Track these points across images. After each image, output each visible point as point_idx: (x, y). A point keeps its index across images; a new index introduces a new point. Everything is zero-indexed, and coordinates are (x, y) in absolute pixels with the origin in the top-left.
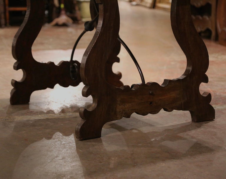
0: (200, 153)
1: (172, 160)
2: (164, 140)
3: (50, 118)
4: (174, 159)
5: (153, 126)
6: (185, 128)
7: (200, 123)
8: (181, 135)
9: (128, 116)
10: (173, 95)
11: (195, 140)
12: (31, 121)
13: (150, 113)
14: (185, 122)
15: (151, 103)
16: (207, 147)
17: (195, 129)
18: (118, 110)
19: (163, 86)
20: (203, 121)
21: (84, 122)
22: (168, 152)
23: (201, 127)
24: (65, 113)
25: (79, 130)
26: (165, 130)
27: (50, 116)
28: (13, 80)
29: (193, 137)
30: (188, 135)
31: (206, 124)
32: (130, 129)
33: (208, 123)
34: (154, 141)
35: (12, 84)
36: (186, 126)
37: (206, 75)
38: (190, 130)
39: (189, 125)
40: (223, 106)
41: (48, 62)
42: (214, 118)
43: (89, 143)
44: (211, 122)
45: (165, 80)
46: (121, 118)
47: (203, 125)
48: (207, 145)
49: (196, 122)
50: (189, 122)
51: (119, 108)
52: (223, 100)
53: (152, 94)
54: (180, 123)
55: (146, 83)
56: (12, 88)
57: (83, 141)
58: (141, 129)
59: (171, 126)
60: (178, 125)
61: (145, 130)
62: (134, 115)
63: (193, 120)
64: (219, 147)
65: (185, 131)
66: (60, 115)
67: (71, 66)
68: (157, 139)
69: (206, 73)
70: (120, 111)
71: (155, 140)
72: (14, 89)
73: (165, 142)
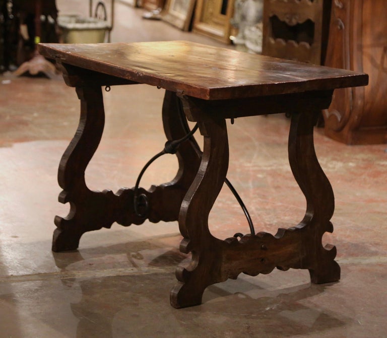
0: (330, 327)
1: (298, 335)
2: (281, 309)
3: (121, 274)
4: (299, 334)
5: (262, 289)
6: (304, 292)
7: (322, 285)
8: (301, 302)
9: (235, 277)
10: (290, 249)
11: (319, 310)
12: (99, 279)
13: (261, 273)
14: (302, 283)
15: (262, 260)
16: (336, 320)
17: (317, 294)
18: (223, 269)
19: (278, 237)
20: (325, 283)
21: (182, 285)
22: (291, 326)
23: (324, 291)
24: (138, 267)
25: (176, 295)
26: (280, 295)
27: (120, 271)
28: (57, 216)
29: (316, 306)
30: (309, 302)
31: (330, 287)
32: (235, 294)
33: (332, 285)
34: (269, 310)
35: (56, 223)
36: (305, 289)
37: (330, 222)
38: (311, 296)
39: (308, 288)
40: (348, 259)
41: (104, 191)
42: (339, 279)
43: (189, 313)
44: (336, 284)
45: (279, 230)
46: (226, 280)
47: (326, 288)
48: (335, 317)
49: (316, 284)
50: (308, 284)
51: (225, 267)
52: (346, 249)
53: (265, 249)
54: (297, 285)
55: (256, 234)
56: (56, 227)
57: (181, 309)
58: (248, 293)
59: (285, 289)
60: (294, 287)
61: (254, 294)
62: (242, 275)
63: (312, 281)
64: (350, 319)
65: (305, 297)
66: (132, 270)
67: (136, 197)
68: (273, 308)
69: (330, 221)
70: (226, 271)
71: (271, 309)
72: (57, 229)
73: (283, 312)
